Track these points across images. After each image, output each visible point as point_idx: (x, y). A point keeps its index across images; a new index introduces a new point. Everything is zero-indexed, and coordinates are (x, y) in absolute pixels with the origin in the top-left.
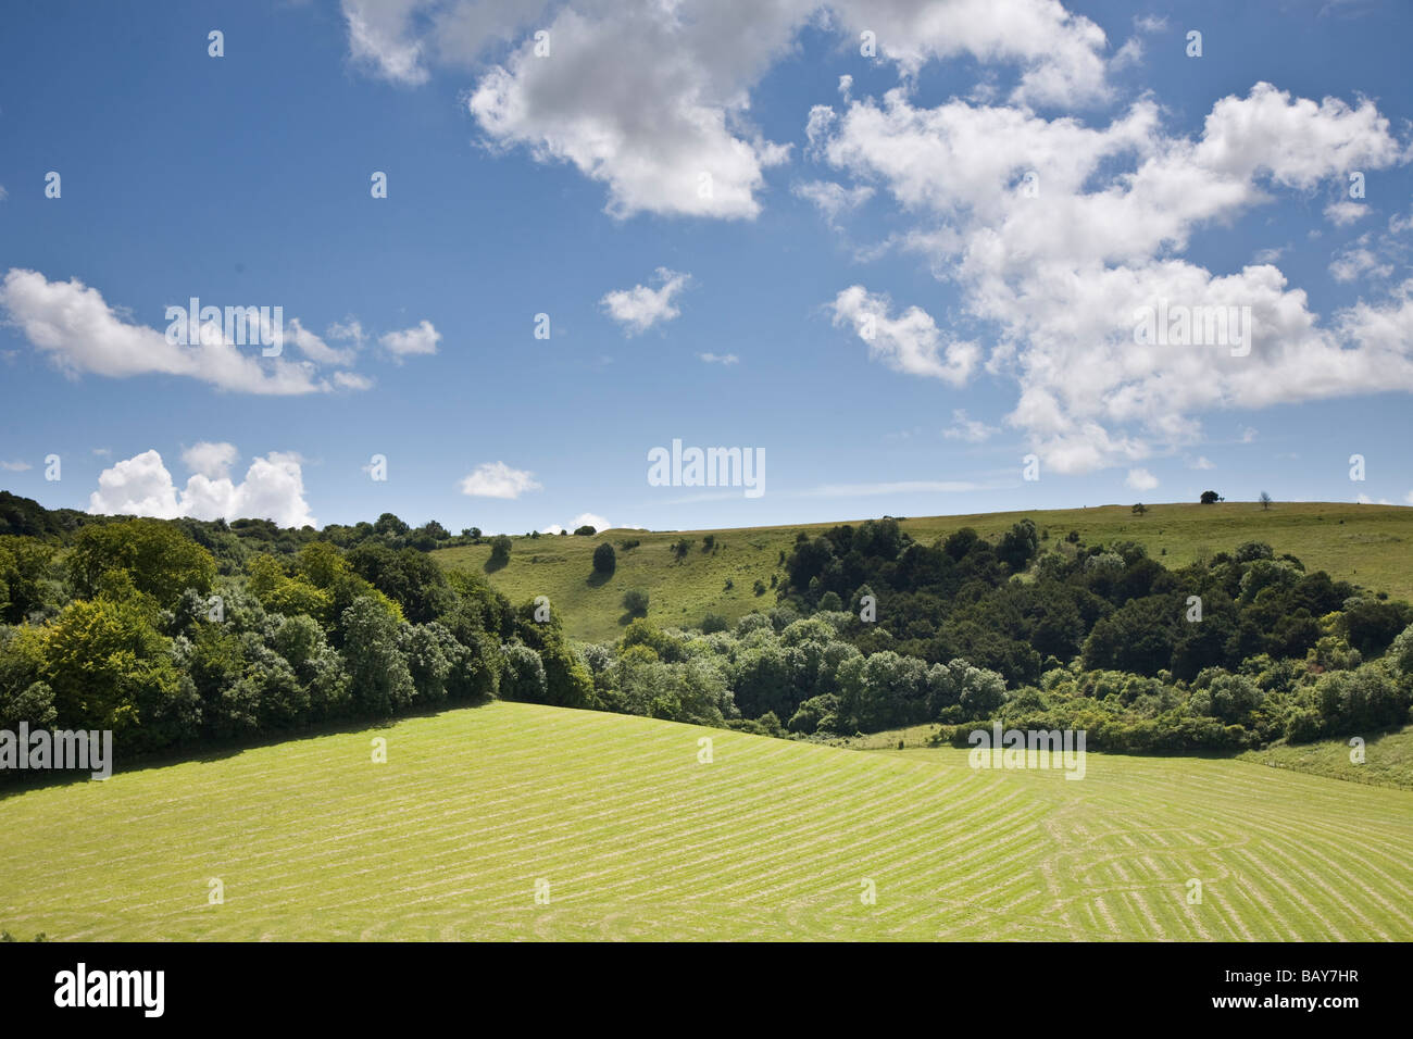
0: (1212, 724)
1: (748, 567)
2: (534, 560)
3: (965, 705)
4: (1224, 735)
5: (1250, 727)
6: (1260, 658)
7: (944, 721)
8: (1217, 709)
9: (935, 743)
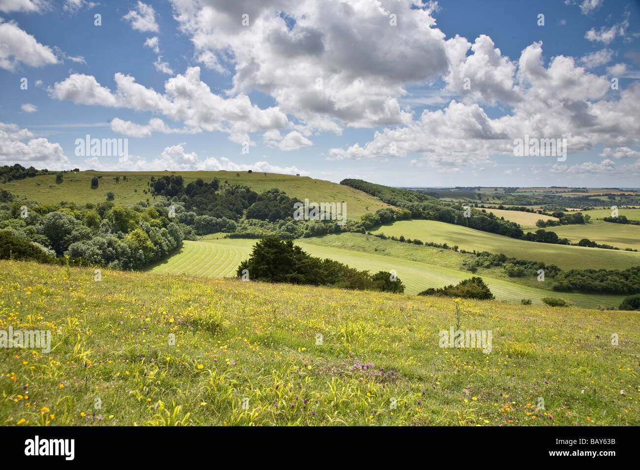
0: (288, 233)
1: (139, 186)
2: (71, 181)
3: (228, 228)
4: (291, 236)
5: (295, 234)
6: (289, 217)
7: (223, 232)
8: (288, 230)
9: (225, 238)
